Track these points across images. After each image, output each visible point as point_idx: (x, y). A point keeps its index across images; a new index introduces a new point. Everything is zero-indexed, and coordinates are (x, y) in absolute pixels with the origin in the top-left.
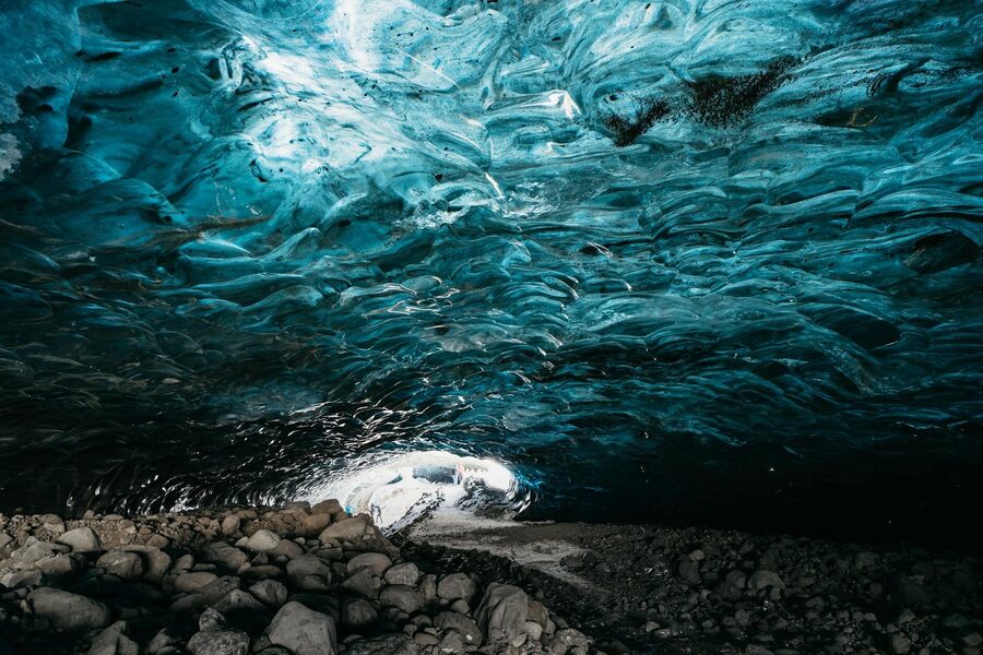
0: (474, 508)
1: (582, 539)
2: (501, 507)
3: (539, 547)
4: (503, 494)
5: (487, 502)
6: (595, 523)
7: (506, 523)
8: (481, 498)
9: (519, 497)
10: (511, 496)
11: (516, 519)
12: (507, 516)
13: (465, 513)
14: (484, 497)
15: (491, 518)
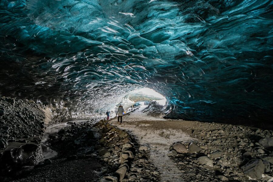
0: (148, 112)
1: (193, 131)
2: (159, 112)
3: (163, 132)
4: (162, 107)
5: (154, 110)
6: (204, 122)
7: (160, 119)
8: (152, 108)
9: (168, 108)
10: (165, 108)
11: (165, 118)
12: (161, 116)
13: (144, 114)
14: (153, 108)
15: (154, 116)
